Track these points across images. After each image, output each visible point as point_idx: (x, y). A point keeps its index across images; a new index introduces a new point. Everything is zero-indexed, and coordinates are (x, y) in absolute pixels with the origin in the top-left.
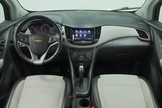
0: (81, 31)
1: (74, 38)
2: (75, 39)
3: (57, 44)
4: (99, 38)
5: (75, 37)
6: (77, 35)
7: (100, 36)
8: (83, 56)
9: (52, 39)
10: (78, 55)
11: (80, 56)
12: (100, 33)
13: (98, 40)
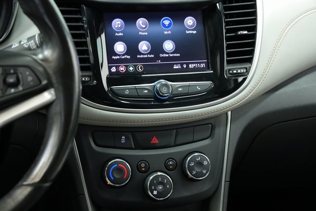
0: (141, 22)
1: (110, 68)
2: (114, 70)
3: (47, 106)
4: (250, 61)
5: (110, 61)
6: (120, 47)
7: (253, 44)
8: (167, 169)
9: (11, 80)
10: (139, 168)
11: (148, 171)
12: (254, 29)
13: (248, 71)
